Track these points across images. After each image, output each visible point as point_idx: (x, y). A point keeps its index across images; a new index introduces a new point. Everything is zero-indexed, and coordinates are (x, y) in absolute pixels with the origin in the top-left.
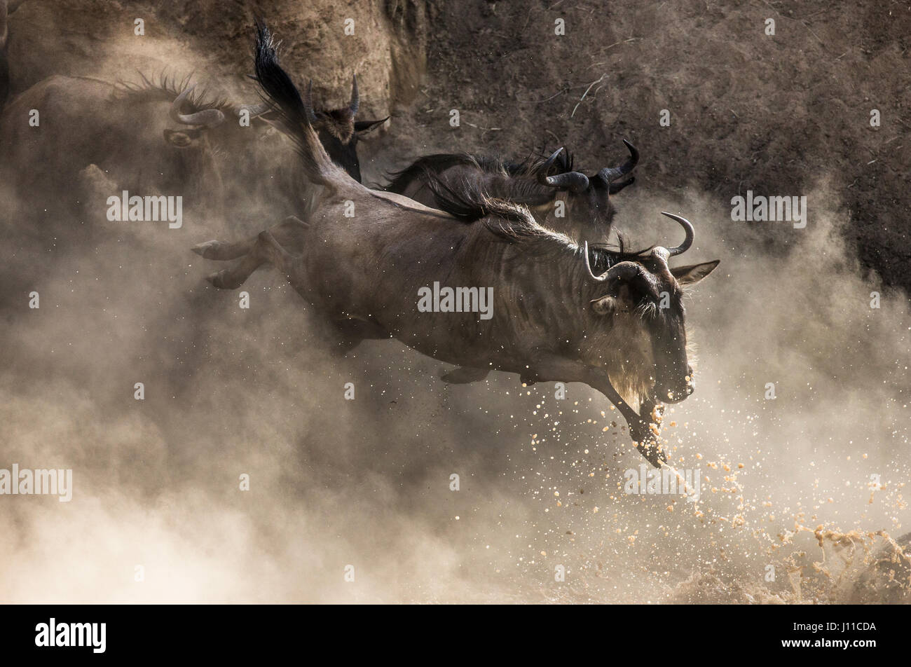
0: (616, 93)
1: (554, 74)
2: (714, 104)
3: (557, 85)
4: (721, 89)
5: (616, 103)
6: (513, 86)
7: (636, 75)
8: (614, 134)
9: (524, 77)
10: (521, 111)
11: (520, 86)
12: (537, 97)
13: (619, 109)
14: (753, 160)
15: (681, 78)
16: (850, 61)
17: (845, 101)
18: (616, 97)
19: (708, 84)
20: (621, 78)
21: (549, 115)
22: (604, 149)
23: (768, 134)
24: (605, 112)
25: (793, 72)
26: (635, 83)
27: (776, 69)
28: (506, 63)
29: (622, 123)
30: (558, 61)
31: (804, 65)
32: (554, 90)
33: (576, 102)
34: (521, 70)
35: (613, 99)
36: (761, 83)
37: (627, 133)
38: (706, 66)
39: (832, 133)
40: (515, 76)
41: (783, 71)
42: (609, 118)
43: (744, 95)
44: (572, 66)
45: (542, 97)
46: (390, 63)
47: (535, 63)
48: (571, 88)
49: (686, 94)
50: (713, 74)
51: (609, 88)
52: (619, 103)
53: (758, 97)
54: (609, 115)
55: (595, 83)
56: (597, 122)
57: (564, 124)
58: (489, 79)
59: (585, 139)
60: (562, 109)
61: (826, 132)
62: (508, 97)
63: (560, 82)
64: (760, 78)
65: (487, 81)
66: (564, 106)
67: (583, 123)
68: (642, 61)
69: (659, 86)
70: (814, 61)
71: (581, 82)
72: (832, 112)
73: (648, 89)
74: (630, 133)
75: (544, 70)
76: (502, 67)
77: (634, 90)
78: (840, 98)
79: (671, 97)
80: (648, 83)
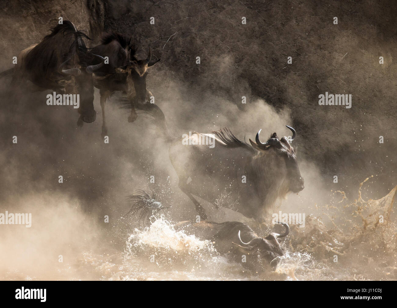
0: (181, 39)
1: (156, 32)
2: (221, 44)
3: (157, 36)
4: (223, 38)
5: (181, 43)
6: (139, 37)
7: (189, 32)
8: (180, 56)
9: (144, 33)
10: (142, 47)
11: (142, 37)
12: (149, 41)
13: (182, 46)
14: (236, 67)
15: (207, 33)
16: (276, 27)
17: (274, 43)
18: (181, 41)
19: (218, 36)
20: (183, 34)
21: (154, 48)
22: (176, 62)
23: (242, 56)
24: (176, 47)
25: (252, 31)
26: (189, 35)
27: (246, 30)
28: (137, 27)
29: (183, 52)
30: (157, 26)
31: (257, 29)
32: (156, 38)
33: (165, 43)
34: (142, 30)
35: (179, 42)
36: (239, 36)
37: (185, 56)
38: (217, 29)
39: (268, 56)
40: (140, 33)
41: (249, 31)
42: (178, 50)
43: (232, 40)
44: (163, 28)
45: (151, 41)
46: (89, 27)
47: (148, 27)
48: (163, 38)
49: (209, 40)
50: (220, 32)
51: (178, 37)
52: (182, 44)
53: (238, 41)
54: (178, 48)
55: (172, 35)
56: (173, 51)
57: (160, 52)
58: (129, 34)
59: (168, 58)
60: (159, 46)
61: (266, 56)
62: (137, 41)
63: (158, 35)
64: (239, 34)
65: (128, 34)
66: (160, 45)
67: (167, 52)
68: (191, 27)
69: (198, 37)
70: (261, 27)
71: (167, 35)
72: (268, 48)
73: (194, 38)
74: (187, 56)
75: (152, 30)
76: (135, 29)
77: (188, 38)
78: (272, 42)
79: (203, 41)
80: (194, 35)
